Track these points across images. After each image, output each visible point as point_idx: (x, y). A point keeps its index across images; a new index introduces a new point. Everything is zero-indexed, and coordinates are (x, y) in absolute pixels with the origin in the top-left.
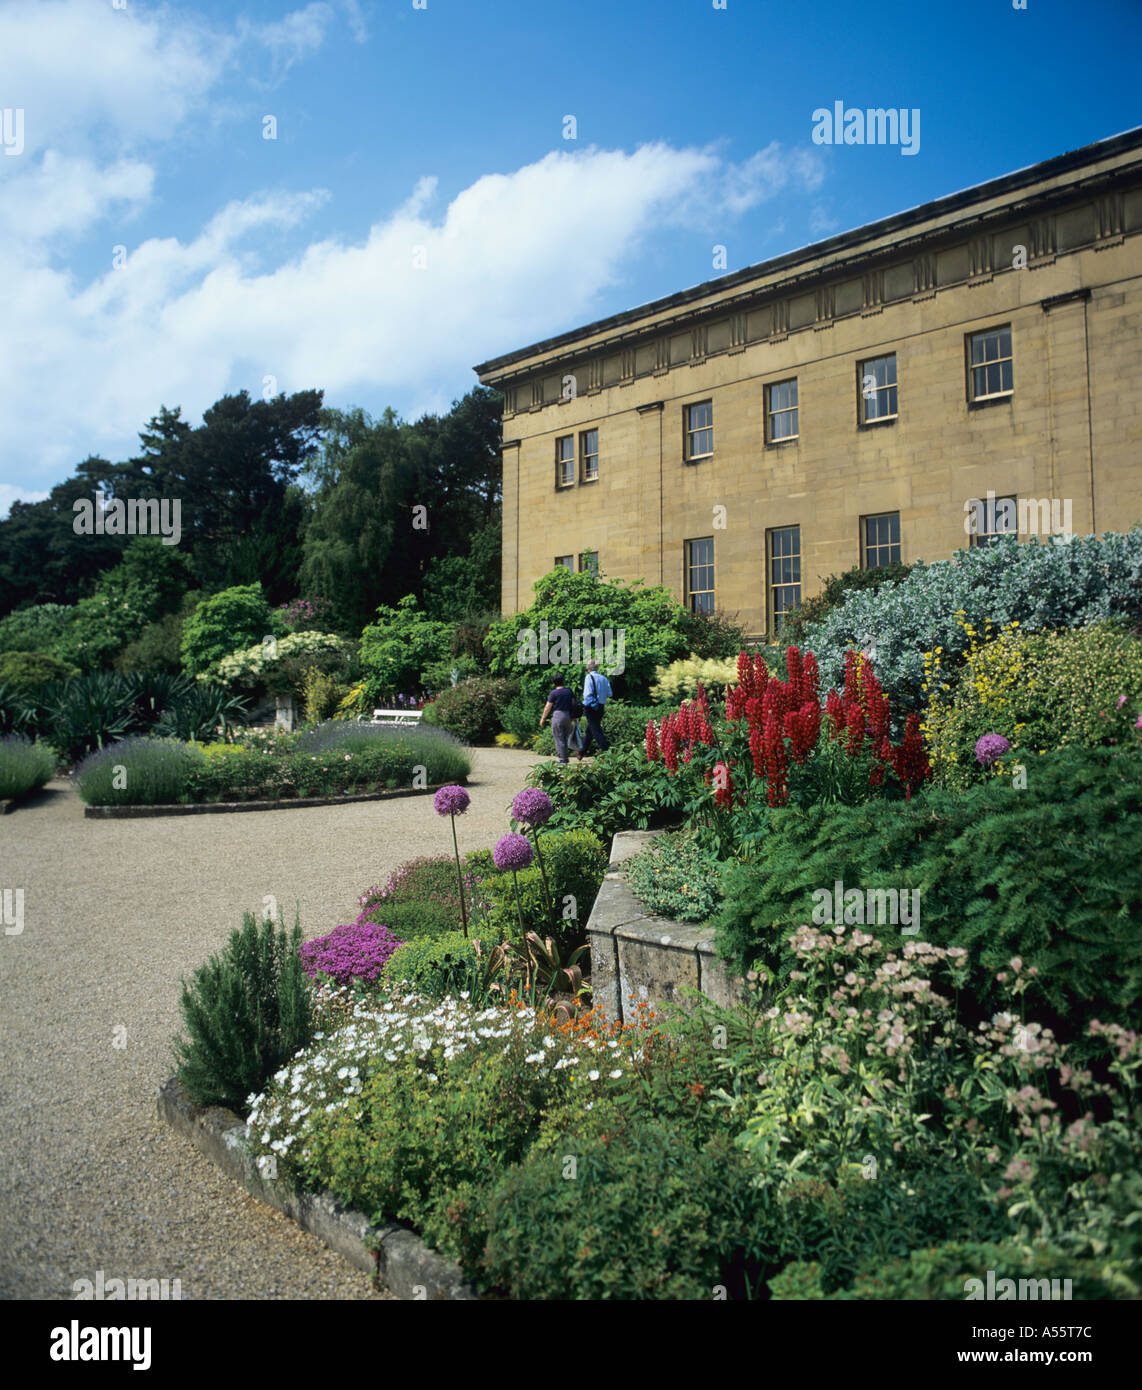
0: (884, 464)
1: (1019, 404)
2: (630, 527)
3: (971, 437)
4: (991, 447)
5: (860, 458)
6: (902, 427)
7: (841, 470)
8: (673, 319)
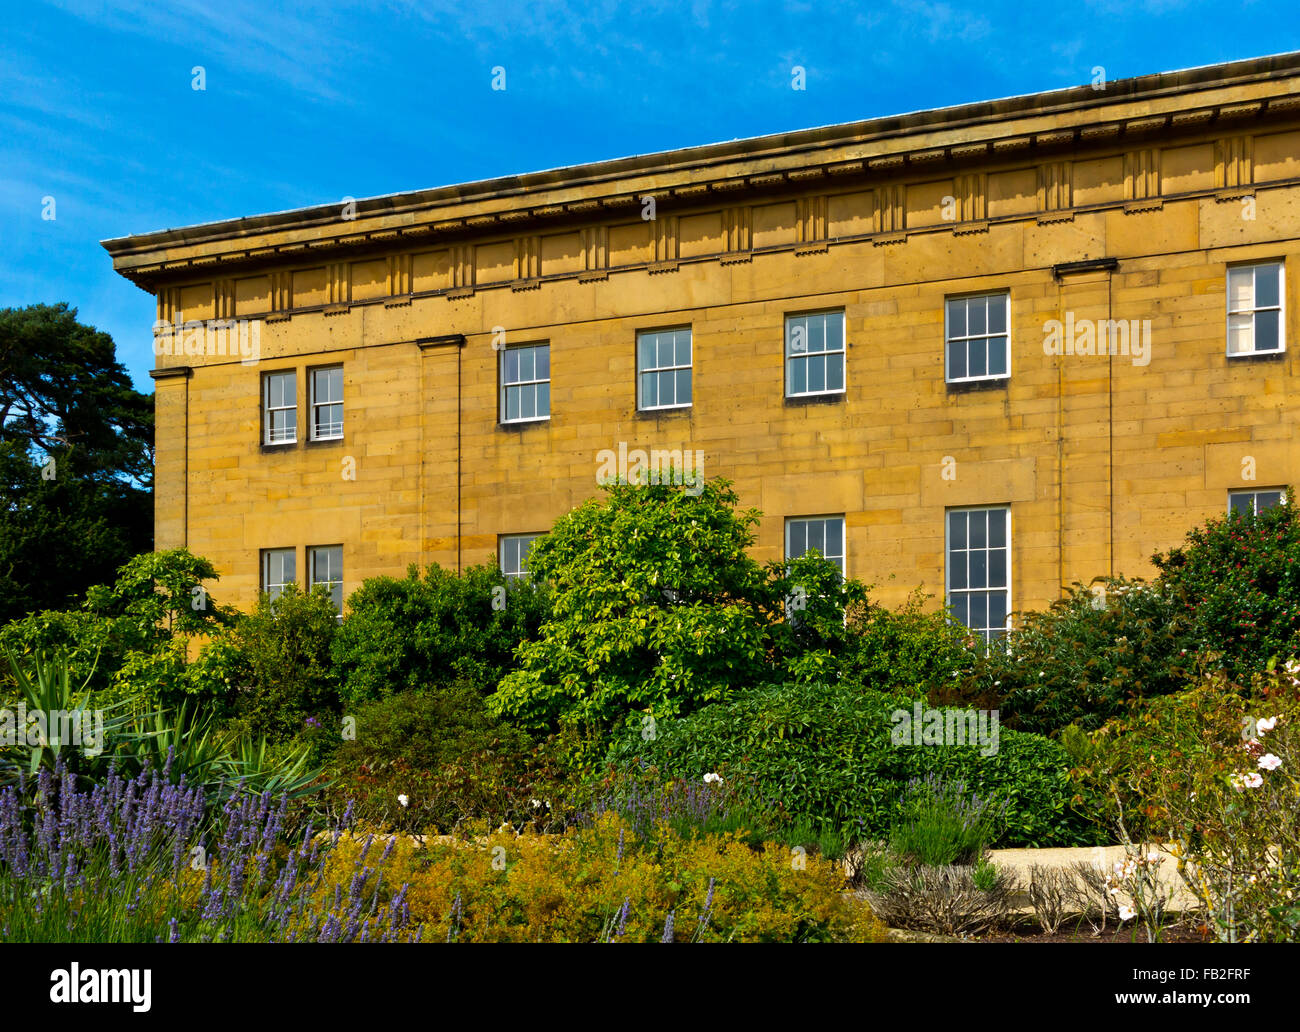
0: (823, 452)
1: (1017, 392)
2: (402, 512)
3: (951, 427)
4: (977, 442)
5: (787, 441)
6: (851, 406)
7: (758, 454)
8: (496, 215)
